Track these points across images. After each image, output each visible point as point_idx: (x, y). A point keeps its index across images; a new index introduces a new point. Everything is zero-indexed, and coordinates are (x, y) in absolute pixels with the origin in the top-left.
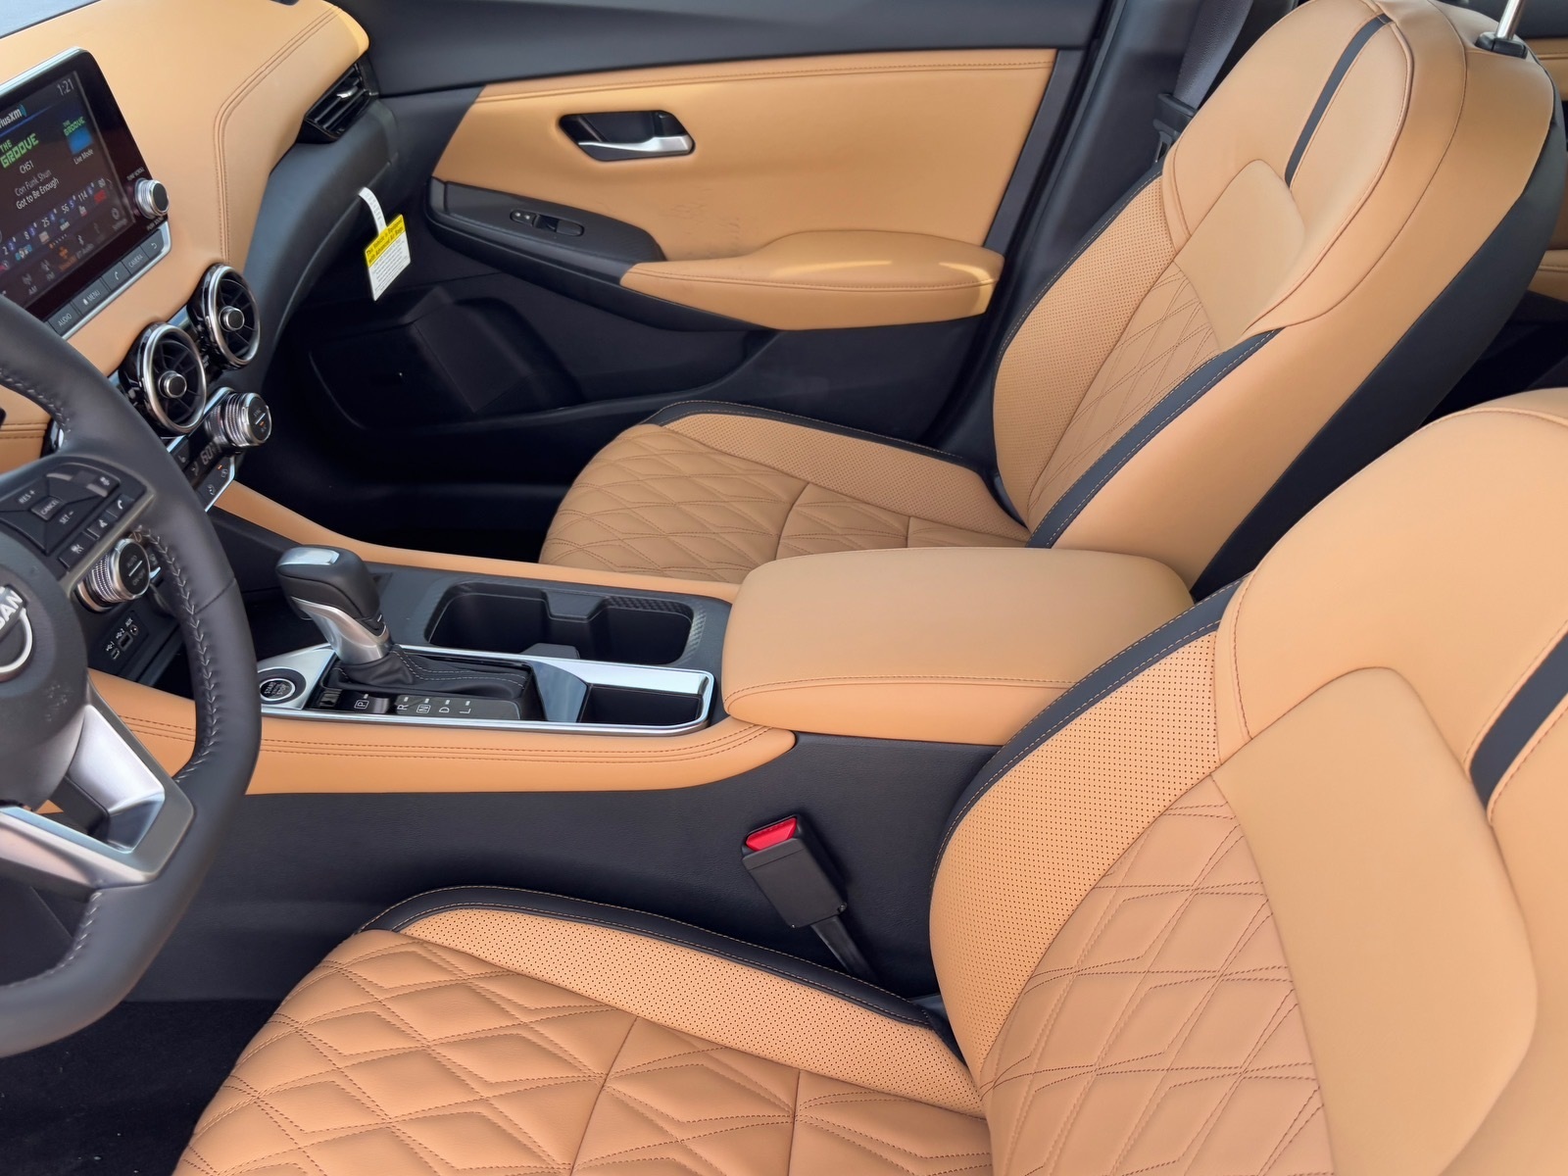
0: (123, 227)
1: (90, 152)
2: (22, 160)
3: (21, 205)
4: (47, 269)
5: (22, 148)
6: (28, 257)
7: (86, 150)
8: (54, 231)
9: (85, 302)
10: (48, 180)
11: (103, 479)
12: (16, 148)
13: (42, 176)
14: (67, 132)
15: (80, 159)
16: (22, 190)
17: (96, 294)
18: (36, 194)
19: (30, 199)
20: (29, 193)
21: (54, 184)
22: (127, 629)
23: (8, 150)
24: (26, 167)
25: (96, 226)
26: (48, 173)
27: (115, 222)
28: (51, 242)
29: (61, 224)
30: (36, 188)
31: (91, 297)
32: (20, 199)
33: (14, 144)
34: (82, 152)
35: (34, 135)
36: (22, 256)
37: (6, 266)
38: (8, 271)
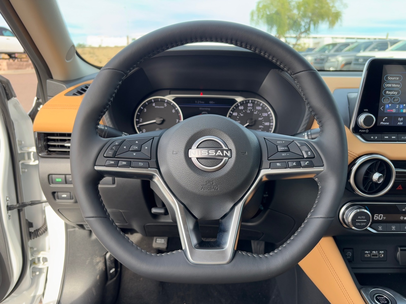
11: (309, 152)
22: (379, 253)
36: (404, 112)
37: (394, 111)
38: (394, 113)
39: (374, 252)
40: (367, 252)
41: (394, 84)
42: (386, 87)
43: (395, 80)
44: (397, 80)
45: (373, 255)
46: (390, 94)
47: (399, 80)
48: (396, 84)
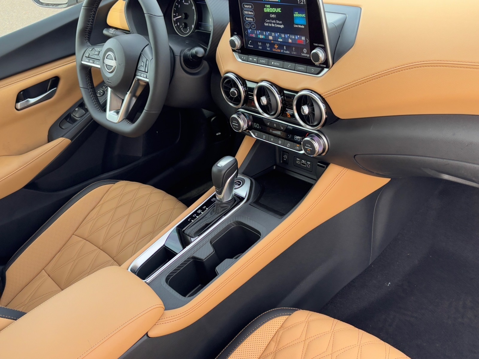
0: (307, 56)
1: (303, 27)
2: (273, 13)
3: (266, 24)
4: (268, 46)
5: (274, 10)
6: (262, 39)
7: (301, 25)
8: (275, 39)
9: (273, 63)
10: (280, 24)
12: (271, 9)
13: (278, 22)
14: (295, 15)
15: (297, 26)
16: (268, 21)
17: (278, 64)
18: (273, 25)
19: (270, 25)
20: (271, 23)
21: (282, 26)
22: (307, 163)
23: (268, 8)
24: (273, 16)
25: (294, 49)
26: (281, 22)
27: (304, 53)
28: (273, 40)
29: (279, 39)
30: (274, 23)
31: (275, 64)
32: (267, 23)
33: (271, 7)
34: (299, 25)
35: (280, 9)
36: (261, 37)
37: (254, 36)
38: (254, 37)
39: (303, 161)
40: (298, 159)
41: (249, 11)
42: (245, 14)
43: (249, 8)
44: (250, 8)
45: (302, 164)
46: (248, 21)
47: (251, 8)
48: (251, 11)
